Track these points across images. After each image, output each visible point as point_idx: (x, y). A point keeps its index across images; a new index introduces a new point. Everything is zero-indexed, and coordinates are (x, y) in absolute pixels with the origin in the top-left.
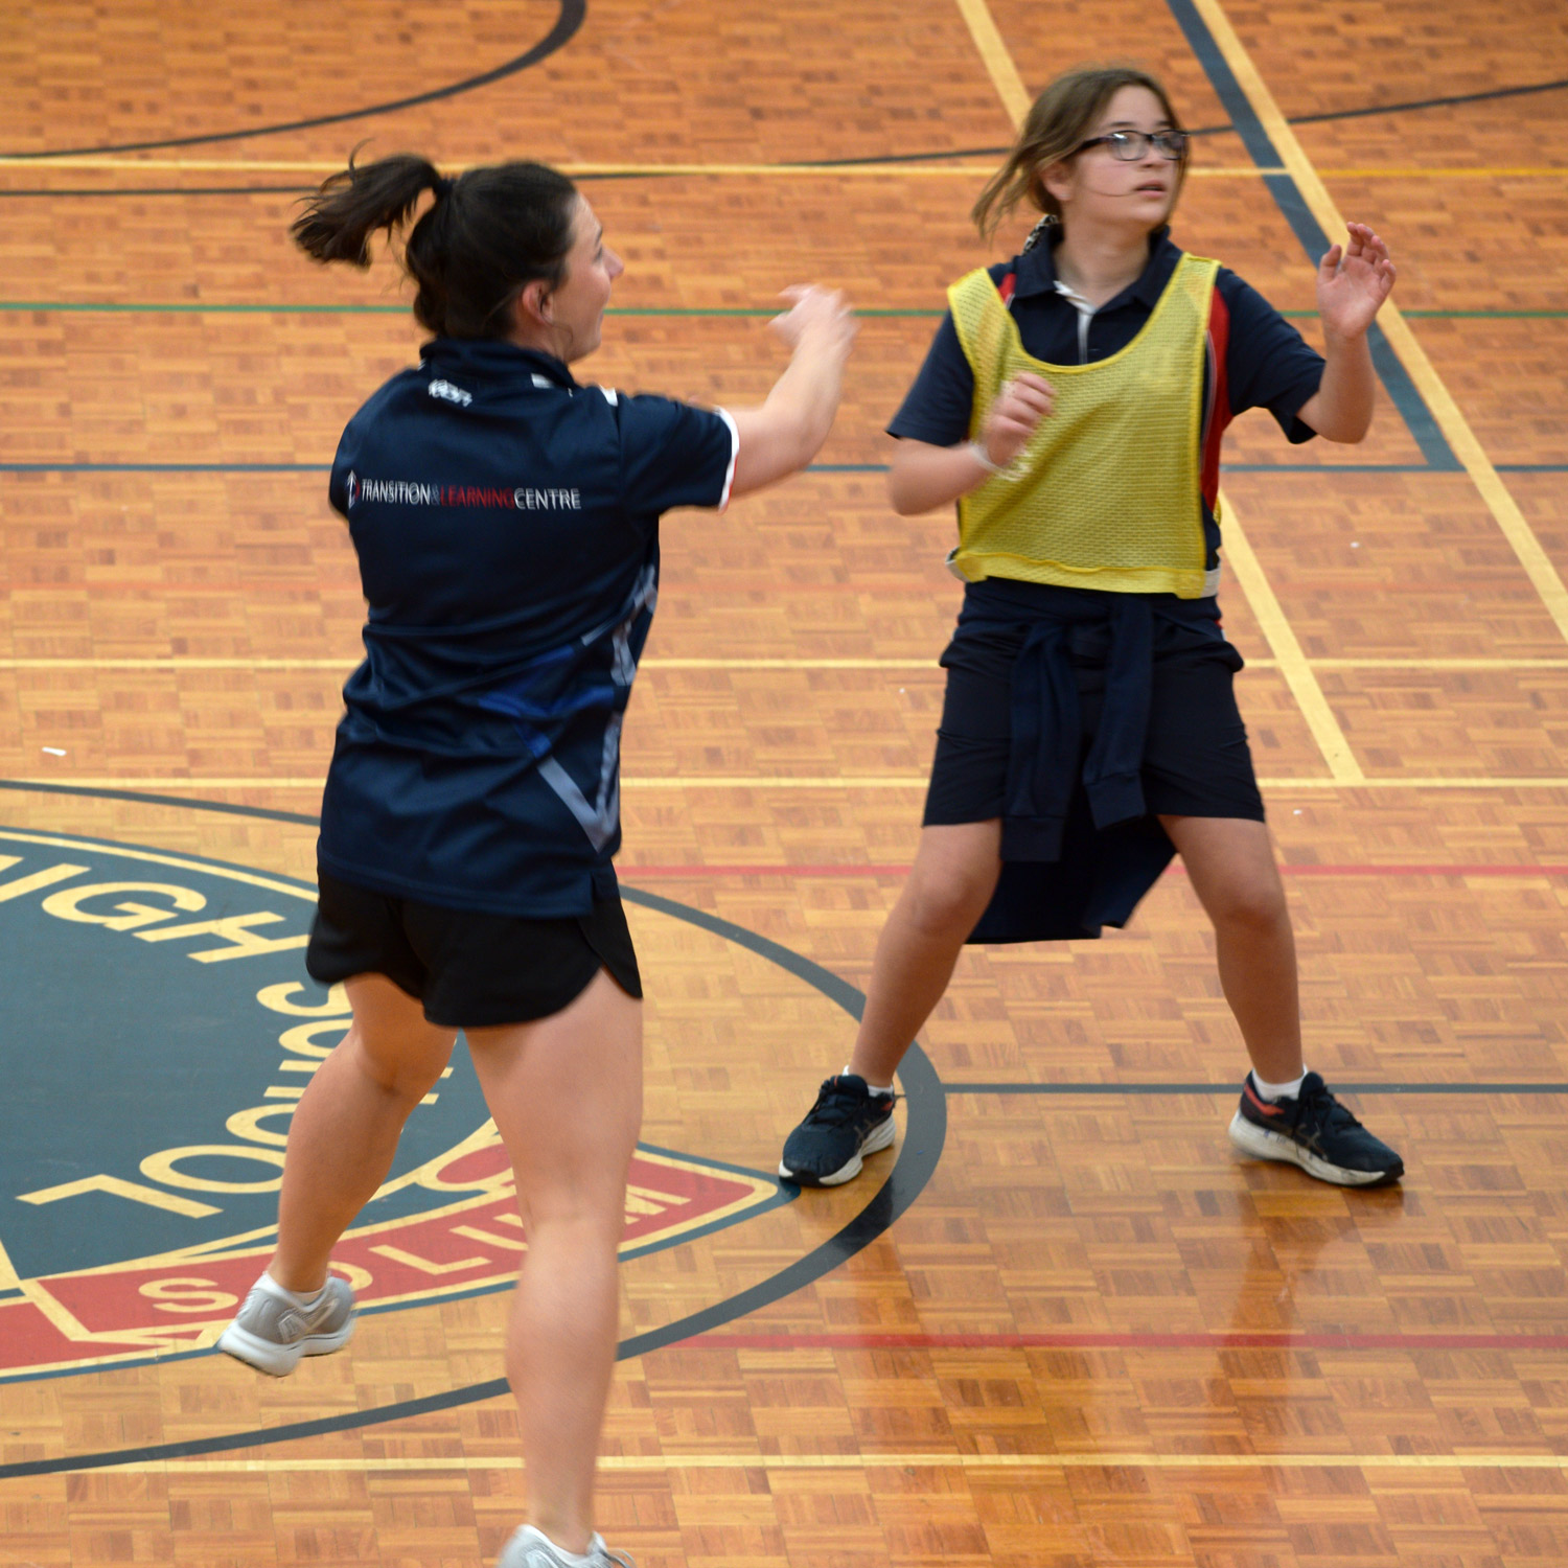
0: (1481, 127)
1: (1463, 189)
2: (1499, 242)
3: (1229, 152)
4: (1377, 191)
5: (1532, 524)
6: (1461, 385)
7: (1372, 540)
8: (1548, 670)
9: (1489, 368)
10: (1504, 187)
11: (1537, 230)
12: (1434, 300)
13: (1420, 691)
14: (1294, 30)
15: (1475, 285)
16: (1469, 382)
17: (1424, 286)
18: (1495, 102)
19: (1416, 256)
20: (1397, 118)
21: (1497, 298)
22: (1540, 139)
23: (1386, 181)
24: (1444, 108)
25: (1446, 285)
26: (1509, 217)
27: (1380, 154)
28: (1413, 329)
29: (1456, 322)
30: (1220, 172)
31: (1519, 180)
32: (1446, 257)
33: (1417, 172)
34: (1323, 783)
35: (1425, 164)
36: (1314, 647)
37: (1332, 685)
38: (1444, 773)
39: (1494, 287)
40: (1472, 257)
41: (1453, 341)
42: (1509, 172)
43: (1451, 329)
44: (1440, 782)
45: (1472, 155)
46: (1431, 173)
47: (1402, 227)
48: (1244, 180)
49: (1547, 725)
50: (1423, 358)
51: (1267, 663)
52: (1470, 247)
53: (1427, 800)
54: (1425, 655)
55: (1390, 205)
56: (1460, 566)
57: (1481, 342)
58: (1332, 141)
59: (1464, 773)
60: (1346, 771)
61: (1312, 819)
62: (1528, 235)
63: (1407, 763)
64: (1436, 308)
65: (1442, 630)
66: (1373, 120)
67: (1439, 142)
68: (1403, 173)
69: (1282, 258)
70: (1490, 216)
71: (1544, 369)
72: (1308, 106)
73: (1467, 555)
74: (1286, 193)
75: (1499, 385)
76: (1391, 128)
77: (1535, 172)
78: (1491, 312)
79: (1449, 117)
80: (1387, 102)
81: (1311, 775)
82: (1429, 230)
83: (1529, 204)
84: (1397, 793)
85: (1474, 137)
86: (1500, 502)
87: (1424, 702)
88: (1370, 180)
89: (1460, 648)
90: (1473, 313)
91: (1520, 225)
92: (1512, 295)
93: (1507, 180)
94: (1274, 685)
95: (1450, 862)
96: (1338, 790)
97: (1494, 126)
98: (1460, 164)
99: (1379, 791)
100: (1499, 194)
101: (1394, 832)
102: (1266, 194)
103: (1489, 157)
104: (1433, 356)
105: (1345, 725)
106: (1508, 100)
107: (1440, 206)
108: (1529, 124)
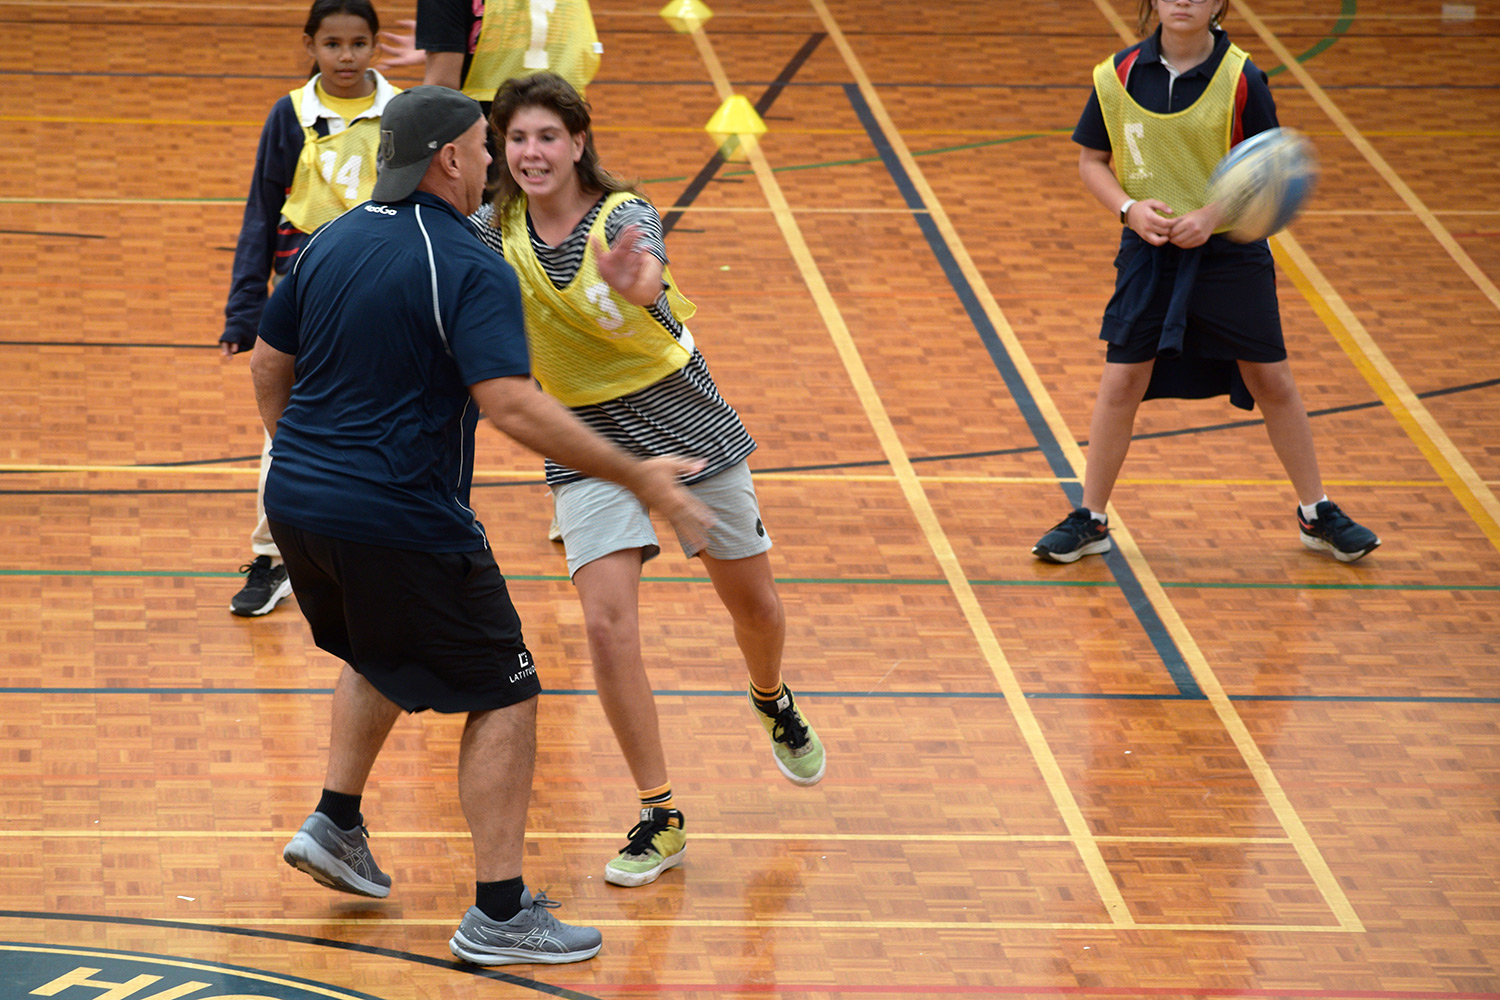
0: (1218, 450)
1: (1204, 494)
2: (1230, 532)
3: (1036, 465)
4: (1142, 495)
5: (1255, 739)
6: (1204, 637)
7: (1141, 749)
8: (1268, 845)
9: (1224, 624)
10: (1234, 493)
11: (1259, 526)
12: (1185, 575)
13: (1177, 860)
14: (1083, 378)
15: (1214, 564)
16: (1210, 635)
18: (1226, 431)
20: (1156, 442)
21: (1231, 574)
23: (1150, 487)
24: (1191, 435)
26: (1238, 515)
28: (1169, 596)
29: (1199, 590)
30: (1030, 480)
31: (1245, 488)
32: (1193, 544)
33: (1172, 482)
34: (1105, 926)
35: (1177, 476)
36: (1099, 826)
37: (1111, 855)
38: (1192, 920)
39: (1229, 567)
40: (1212, 544)
41: (1198, 604)
42: (1238, 482)
43: (1197, 596)
44: (1190, 927)
45: (1212, 470)
46: (1182, 482)
47: (1161, 521)
48: (1046, 485)
49: (1268, 886)
50: (1177, 616)
51: (1064, 838)
52: (1210, 537)
53: (1180, 939)
54: (1179, 834)
55: (1152, 505)
56: (1203, 768)
57: (1219, 606)
59: (1208, 921)
60: (1122, 919)
61: (1097, 954)
62: (1252, 529)
63: (1166, 913)
64: (1187, 580)
65: (1188, 815)
67: (1187, 460)
68: (1162, 482)
70: (1225, 514)
71: (1264, 626)
73: (1208, 760)
75: (1232, 636)
76: (1153, 450)
78: (1225, 583)
79: (1195, 442)
80: (1149, 431)
81: (1097, 922)
82: (1181, 524)
83: (1252, 505)
84: (1158, 934)
85: (1213, 456)
86: (1233, 723)
87: (1178, 868)
88: (1137, 487)
89: (1206, 828)
90: (1213, 584)
91: (1247, 521)
92: (1241, 572)
93: (1237, 488)
94: (1070, 854)
95: (1197, 986)
96: (1115, 932)
97: (1227, 449)
98: (1203, 476)
99: (1144, 932)
100: (1232, 498)
101: (1157, 963)
102: (1063, 497)
103: (1223, 471)
104: (1183, 615)
105: (1120, 884)
106: (1238, 430)
107: (1189, 507)
108: (1252, 447)
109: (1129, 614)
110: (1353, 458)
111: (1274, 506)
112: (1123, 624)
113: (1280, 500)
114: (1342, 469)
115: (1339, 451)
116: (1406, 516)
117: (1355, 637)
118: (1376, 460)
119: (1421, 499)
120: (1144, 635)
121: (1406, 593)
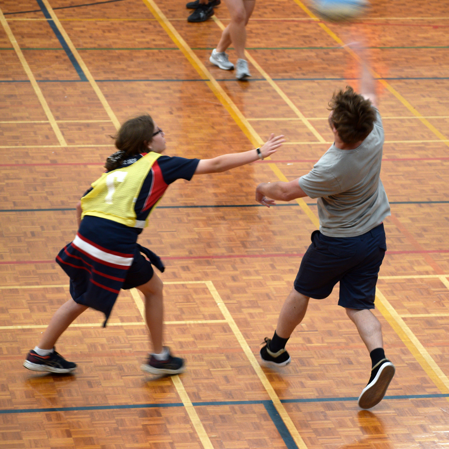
0: (93, 10)
1: (89, 23)
2: (96, 34)
3: (41, 15)
4: (71, 24)
5: (103, 92)
6: (88, 64)
7: (70, 96)
8: (105, 122)
9: (94, 60)
10: (98, 23)
11: (104, 32)
12: (83, 46)
13: (79, 127)
15: (91, 43)
16: (90, 63)
17: (81, 43)
18: (95, 5)
19: (79, 37)
20: (75, 9)
21: (96, 46)
22: (105, 13)
23: (73, 21)
24: (85, 7)
25: (85, 43)
26: (98, 29)
27: (72, 16)
28: (79, 52)
29: (87, 51)
30: (38, 20)
32: (85, 37)
33: (80, 20)
34: (59, 146)
35: (81, 18)
36: (57, 118)
37: (61, 126)
38: (84, 144)
39: (95, 43)
40: (91, 37)
41: (86, 54)
42: (99, 20)
43: (86, 52)
44: (83, 146)
45: (91, 16)
46: (83, 20)
47: (76, 31)
48: (43, 21)
49: (105, 134)
50: (80, 58)
51: (47, 122)
52: (90, 35)
53: (80, 150)
54: (80, 119)
55: (74, 26)
56: (87, 101)
57: (92, 55)
58: (62, 13)
59: (88, 144)
60: (63, 144)
61: (56, 154)
62: (102, 33)
63: (76, 142)
64: (83, 48)
65: (84, 114)
66: (71, 9)
67: (84, 14)
68: (77, 20)
69: (51, 37)
70: (94, 29)
71: (105, 60)
72: (57, 6)
73: (89, 99)
74: (52, 24)
75: (96, 64)
76: (74, 11)
77: (104, 20)
78: (94, 48)
80: (73, 5)
81: (56, 145)
82: (82, 32)
83: (103, 26)
84: (74, 148)
85: (92, 12)
86: (96, 87)
87: (80, 129)
88: (70, 21)
89: (87, 118)
90: (91, 49)
91: (101, 31)
92: (99, 45)
94: (48, 126)
95: (84, 162)
96: (62, 148)
97: (95, 10)
98: (88, 18)
99: (70, 148)
100: (96, 24)
101: (73, 156)
102: (48, 24)
103: (95, 16)
104: (83, 58)
105: (63, 134)
106: (98, 5)
107: (84, 27)
108: (102, 10)
109: (67, 57)
110: (131, 13)
111: (108, 26)
112: (65, 60)
113: (110, 25)
114: (128, 16)
115: (127, 10)
116: (146, 29)
117: (131, 63)
118: (137, 13)
119: (150, 24)
120: (71, 63)
121: (146, 51)
